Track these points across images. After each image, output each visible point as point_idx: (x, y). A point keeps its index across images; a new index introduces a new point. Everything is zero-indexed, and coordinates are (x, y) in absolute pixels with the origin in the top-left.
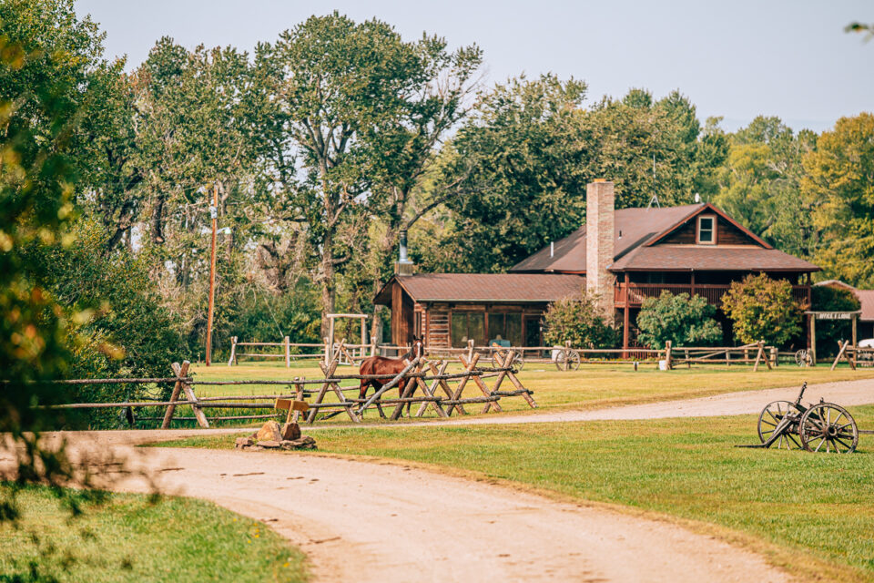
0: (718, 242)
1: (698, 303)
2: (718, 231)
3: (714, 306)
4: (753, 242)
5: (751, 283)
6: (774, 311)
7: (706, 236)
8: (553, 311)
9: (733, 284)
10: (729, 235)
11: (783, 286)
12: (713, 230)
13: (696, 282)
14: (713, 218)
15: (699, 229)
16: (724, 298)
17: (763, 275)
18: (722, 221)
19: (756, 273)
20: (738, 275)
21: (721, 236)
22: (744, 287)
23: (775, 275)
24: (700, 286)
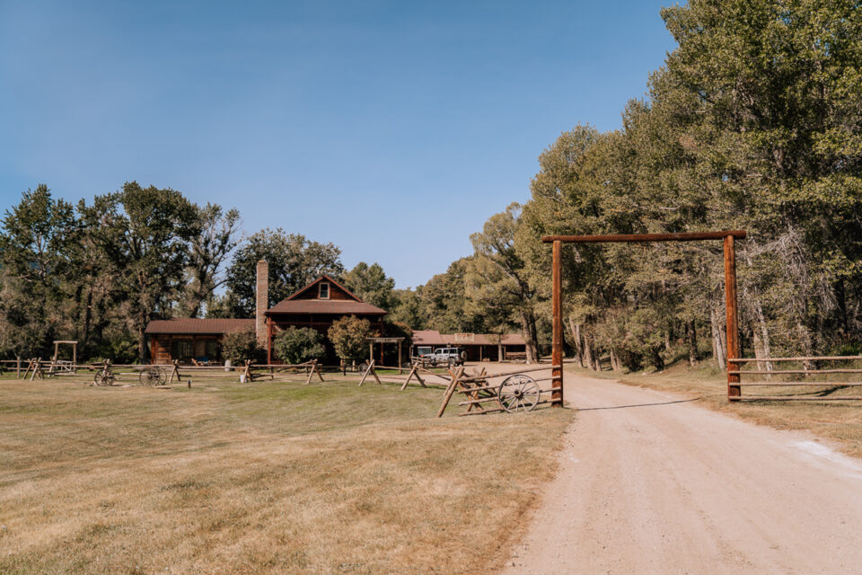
0: (331, 298)
1: (312, 334)
2: (331, 291)
3: (322, 335)
4: (352, 298)
5: (344, 321)
6: (357, 338)
7: (324, 294)
8: (226, 338)
9: (335, 322)
10: (337, 294)
11: (365, 322)
12: (329, 291)
13: (314, 321)
14: (328, 284)
15: (320, 290)
16: (330, 330)
17: (353, 316)
18: (333, 286)
19: (349, 315)
20: (338, 316)
21: (333, 295)
22: (340, 323)
23: (360, 316)
24: (315, 323)
